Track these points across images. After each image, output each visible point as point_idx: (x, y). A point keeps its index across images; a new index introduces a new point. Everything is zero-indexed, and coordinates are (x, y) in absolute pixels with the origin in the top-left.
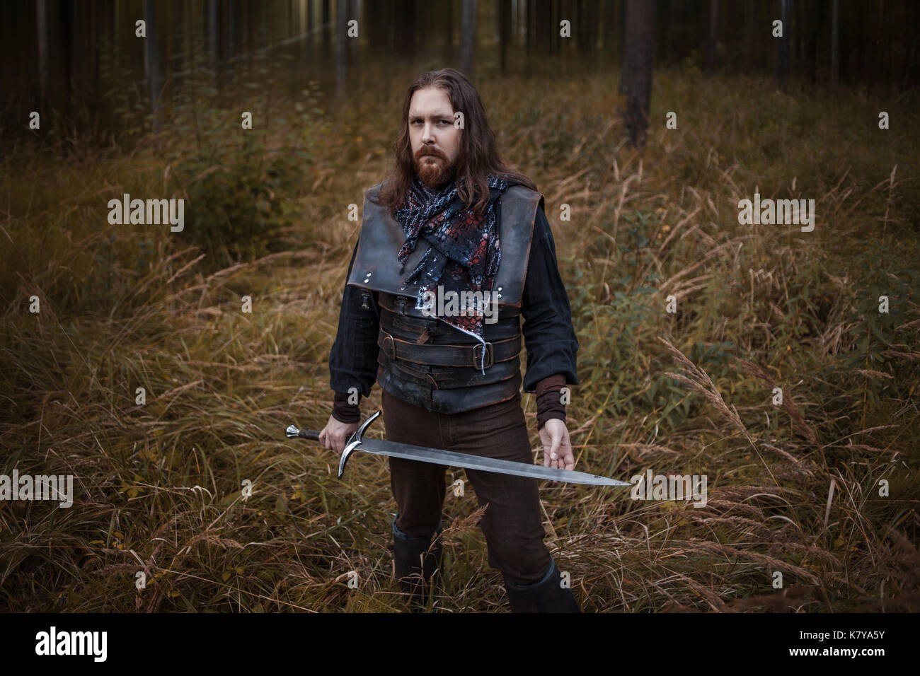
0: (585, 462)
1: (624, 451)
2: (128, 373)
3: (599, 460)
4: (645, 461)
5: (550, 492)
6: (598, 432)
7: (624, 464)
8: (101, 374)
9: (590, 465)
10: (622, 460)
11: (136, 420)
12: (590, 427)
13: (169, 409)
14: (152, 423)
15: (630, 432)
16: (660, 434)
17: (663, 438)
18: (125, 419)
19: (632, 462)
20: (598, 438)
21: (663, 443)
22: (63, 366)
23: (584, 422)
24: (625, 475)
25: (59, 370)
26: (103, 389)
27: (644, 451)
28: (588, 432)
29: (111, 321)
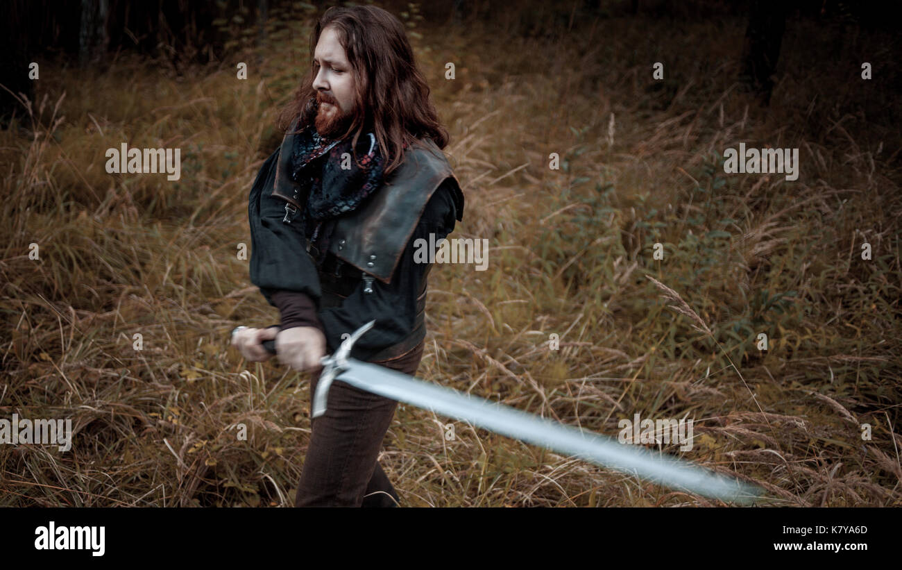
0: (631, 396)
1: (671, 389)
2: (201, 275)
3: (645, 396)
4: (692, 401)
5: (592, 421)
6: (648, 369)
7: (670, 401)
8: (175, 271)
9: (636, 399)
10: (668, 398)
11: (203, 317)
12: (641, 363)
13: (236, 311)
14: (218, 321)
15: (682, 373)
16: (711, 377)
17: (714, 381)
18: (193, 315)
19: (678, 401)
20: (647, 375)
21: (713, 386)
22: (143, 264)
23: (636, 358)
24: (669, 412)
25: (138, 267)
26: (176, 287)
27: (693, 391)
28: (638, 368)
29: (192, 228)
